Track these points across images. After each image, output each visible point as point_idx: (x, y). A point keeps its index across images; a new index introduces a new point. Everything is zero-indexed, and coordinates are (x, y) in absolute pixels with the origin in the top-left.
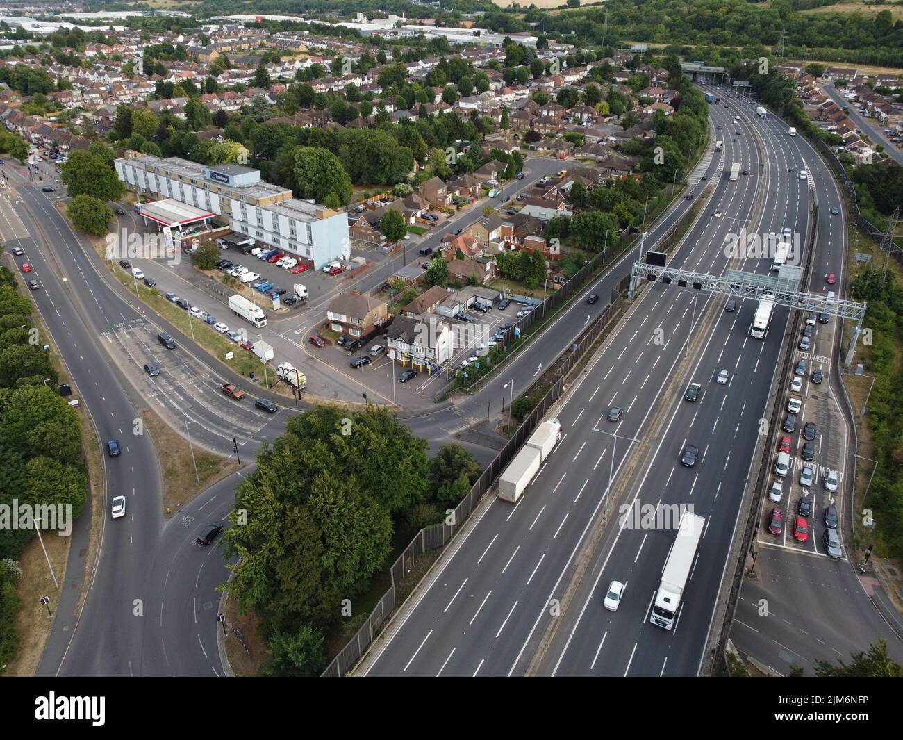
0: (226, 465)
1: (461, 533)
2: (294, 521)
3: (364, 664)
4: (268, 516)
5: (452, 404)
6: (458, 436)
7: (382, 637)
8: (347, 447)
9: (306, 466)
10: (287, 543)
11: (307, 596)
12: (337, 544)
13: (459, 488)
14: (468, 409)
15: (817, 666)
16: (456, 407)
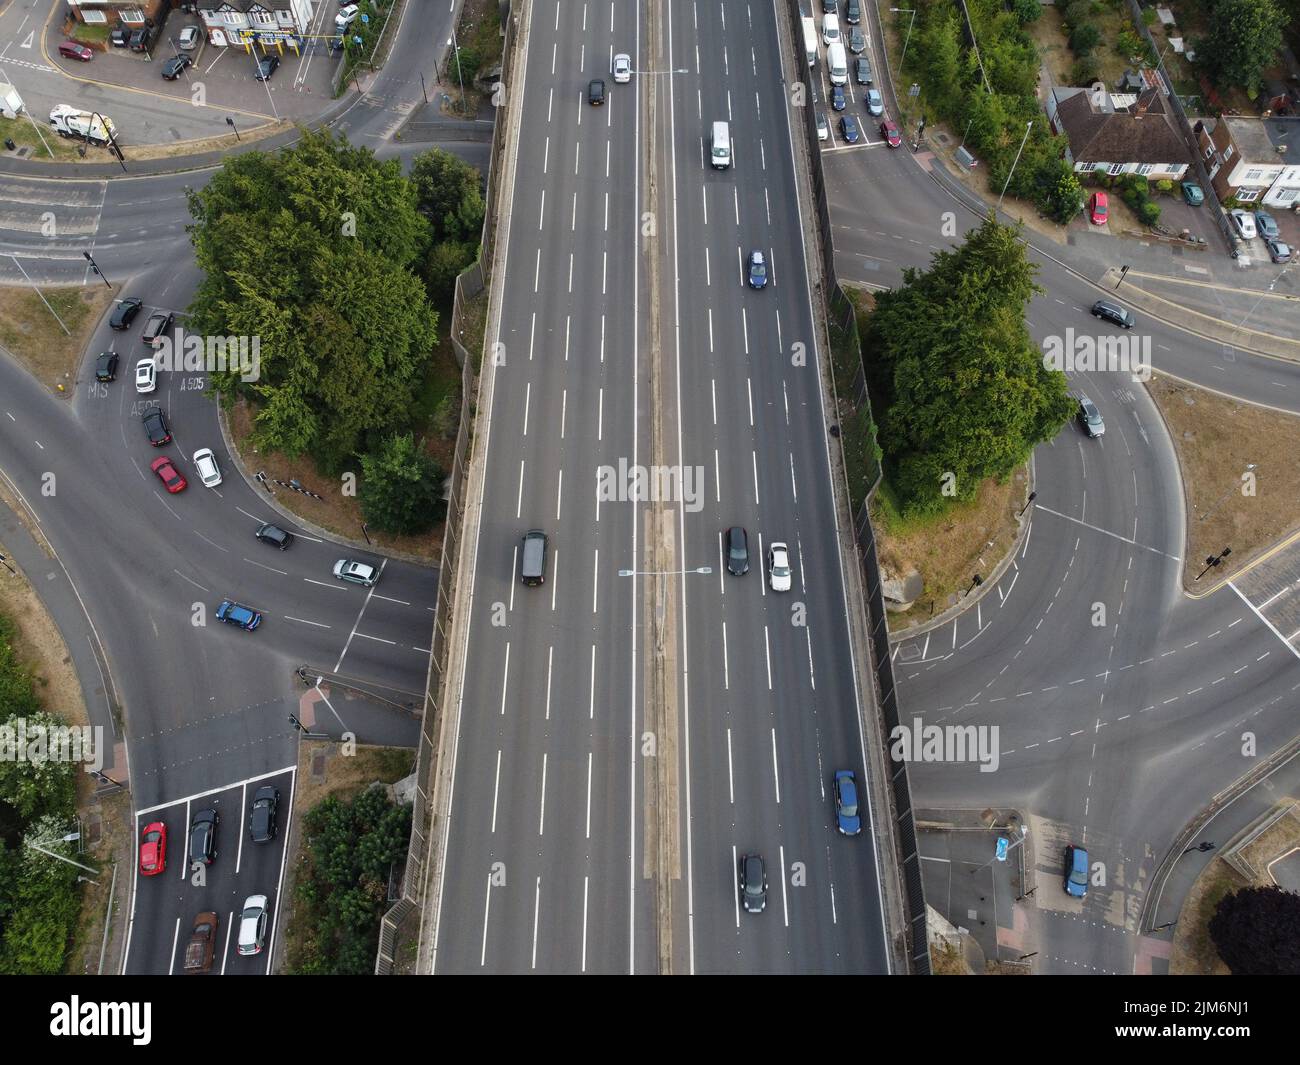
0: (90, 296)
1: (496, 265)
2: (319, 326)
3: (478, 447)
4: (279, 332)
5: (360, 92)
6: (397, 138)
7: (480, 413)
8: (320, 204)
9: (283, 250)
10: (321, 355)
11: (373, 406)
12: (379, 334)
13: (473, 210)
14: (389, 92)
15: (933, 258)
16: (369, 96)
